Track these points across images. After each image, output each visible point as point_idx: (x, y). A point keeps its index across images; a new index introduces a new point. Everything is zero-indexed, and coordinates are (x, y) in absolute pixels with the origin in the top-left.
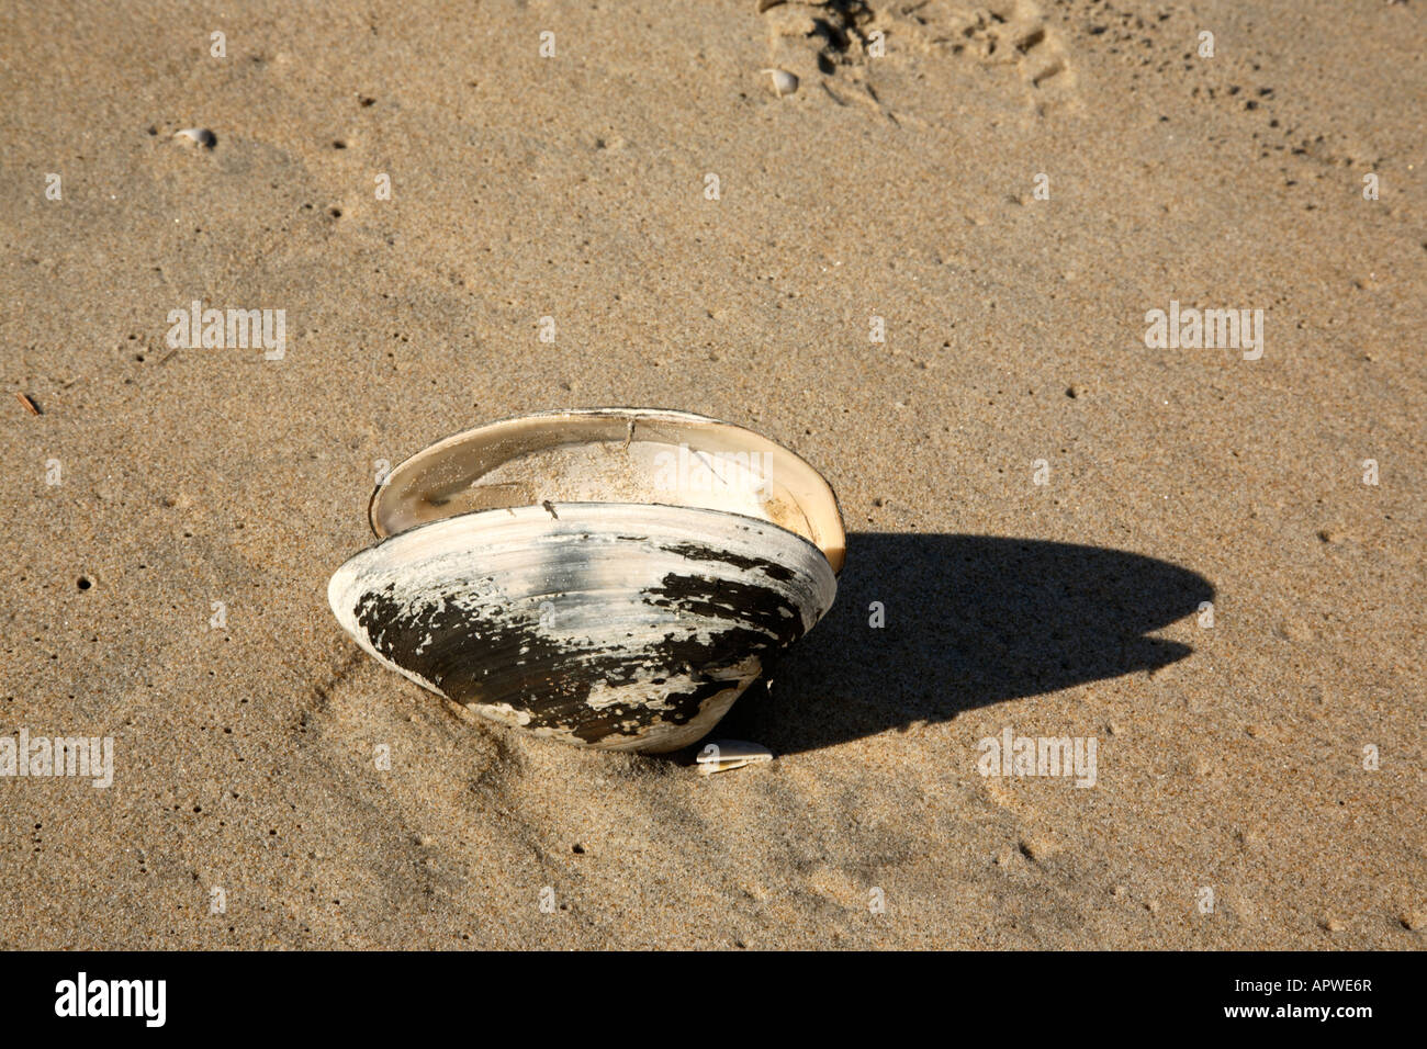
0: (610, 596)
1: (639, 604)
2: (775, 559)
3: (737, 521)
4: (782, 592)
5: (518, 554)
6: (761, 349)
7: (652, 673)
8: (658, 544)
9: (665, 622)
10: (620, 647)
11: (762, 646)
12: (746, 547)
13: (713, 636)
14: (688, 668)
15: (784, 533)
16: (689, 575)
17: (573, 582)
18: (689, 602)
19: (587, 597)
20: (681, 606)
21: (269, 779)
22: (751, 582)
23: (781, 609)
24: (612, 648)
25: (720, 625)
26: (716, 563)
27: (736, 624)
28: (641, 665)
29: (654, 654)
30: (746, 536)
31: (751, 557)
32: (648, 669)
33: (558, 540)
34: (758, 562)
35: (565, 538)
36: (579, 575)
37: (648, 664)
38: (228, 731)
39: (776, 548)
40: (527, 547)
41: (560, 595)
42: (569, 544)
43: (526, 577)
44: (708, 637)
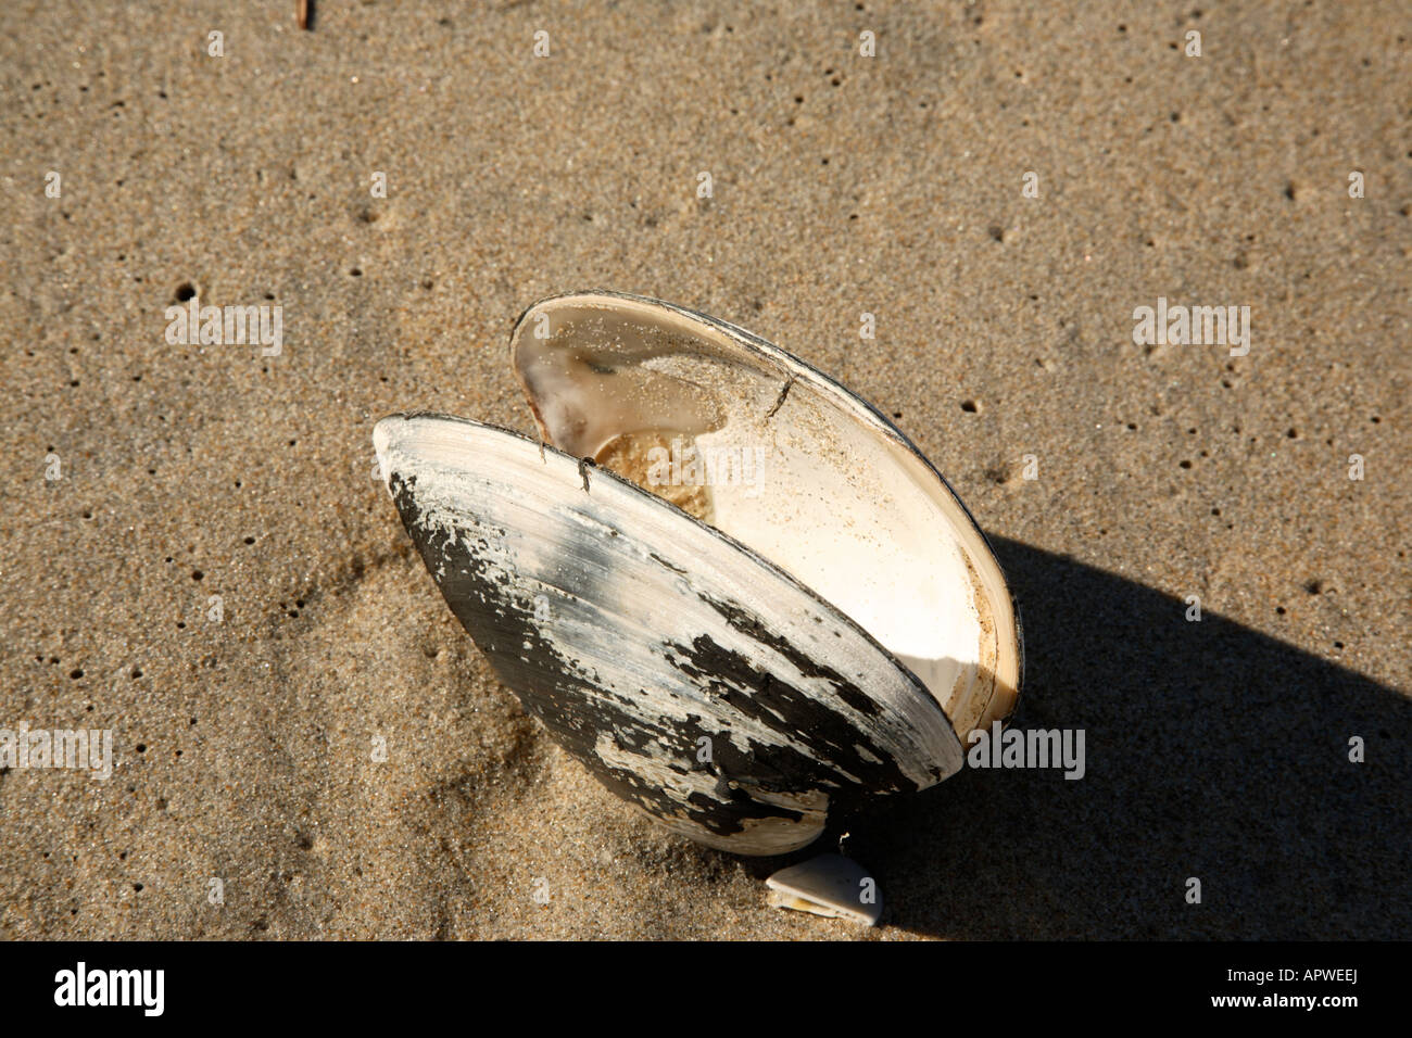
0: (626, 629)
1: (659, 658)
2: (853, 679)
3: (809, 603)
4: (862, 727)
5: (536, 517)
6: (1322, 274)
7: (669, 755)
8: (697, 588)
9: (691, 697)
10: (630, 702)
11: (832, 784)
12: (814, 645)
13: (752, 743)
14: (718, 770)
15: (873, 649)
16: (729, 649)
17: (587, 587)
18: (724, 685)
19: (599, 616)
20: (714, 687)
21: (194, 668)
22: (815, 696)
23: (858, 747)
24: (621, 699)
25: (768, 736)
26: (768, 649)
27: (788, 742)
28: (656, 739)
29: (672, 732)
30: (816, 630)
31: (819, 661)
32: (664, 748)
33: (581, 520)
34: (826, 672)
35: (590, 524)
36: (597, 582)
37: (664, 740)
38: (198, 576)
39: (856, 663)
40: (546, 511)
41: (570, 597)
42: (591, 533)
43: (538, 552)
44: (746, 742)
